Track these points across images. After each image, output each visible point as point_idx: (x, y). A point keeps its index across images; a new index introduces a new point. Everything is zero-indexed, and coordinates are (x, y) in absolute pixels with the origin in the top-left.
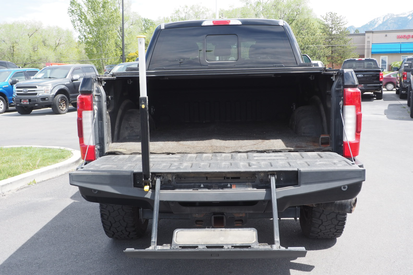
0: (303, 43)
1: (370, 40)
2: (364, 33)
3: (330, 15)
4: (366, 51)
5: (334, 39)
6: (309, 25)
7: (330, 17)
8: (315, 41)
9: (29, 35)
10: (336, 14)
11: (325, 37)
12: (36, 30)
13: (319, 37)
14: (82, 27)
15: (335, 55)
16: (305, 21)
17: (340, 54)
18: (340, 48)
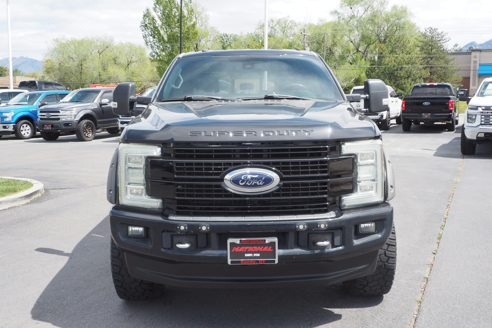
1: (477, 59)
3: (430, 30)
4: (472, 72)
6: (404, 42)
7: (430, 33)
8: (410, 61)
9: (99, 52)
10: (437, 29)
11: (422, 57)
12: (107, 47)
13: (416, 56)
14: (154, 43)
16: (399, 38)
18: (440, 69)
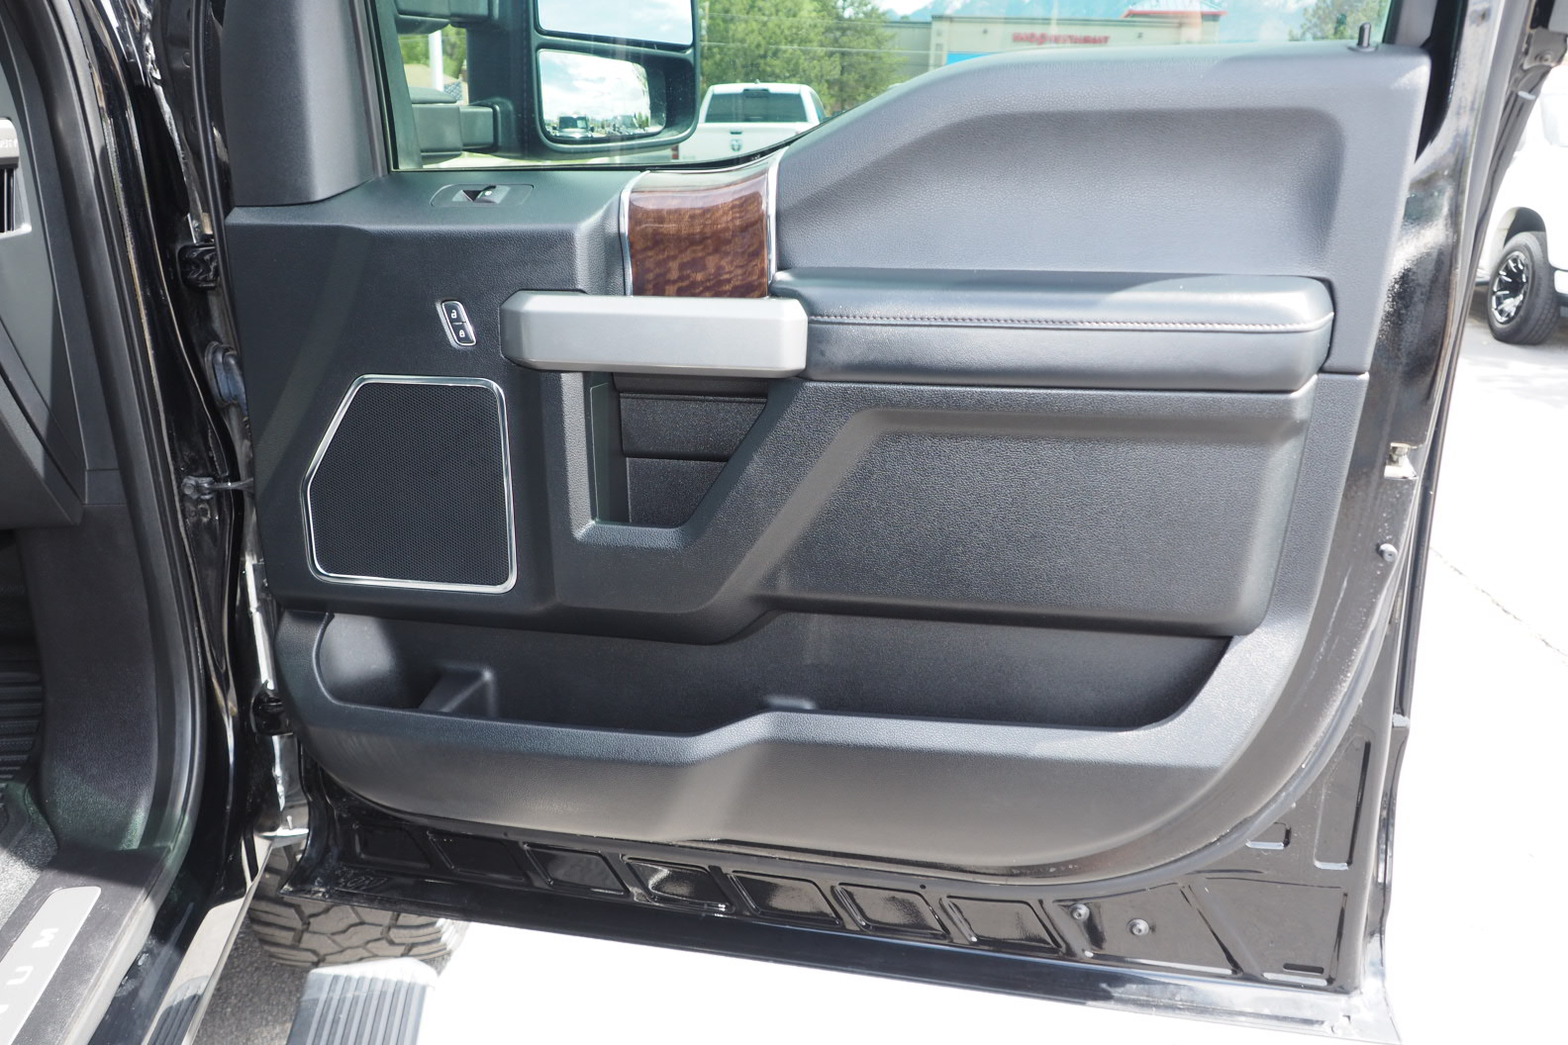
0: (764, 38)
2: (929, 19)
5: (849, 32)
15: (851, 78)
17: (864, 77)
